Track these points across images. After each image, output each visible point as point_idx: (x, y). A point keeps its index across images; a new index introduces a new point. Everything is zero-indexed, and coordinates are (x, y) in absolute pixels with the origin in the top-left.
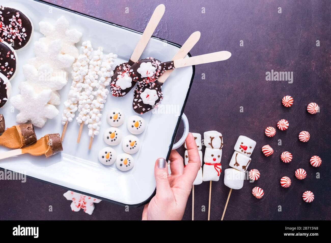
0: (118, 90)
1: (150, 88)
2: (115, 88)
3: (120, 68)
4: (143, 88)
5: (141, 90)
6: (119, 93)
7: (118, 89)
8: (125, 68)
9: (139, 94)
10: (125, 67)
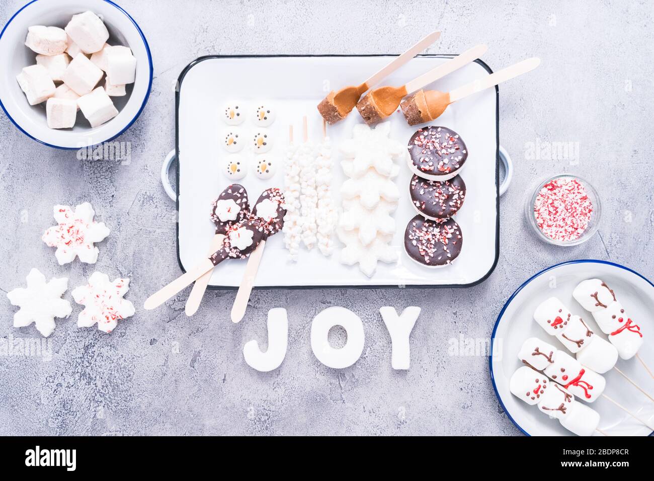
0: (274, 196)
1: (230, 223)
2: (278, 198)
3: (277, 227)
4: (241, 219)
5: (242, 216)
6: (272, 193)
7: (274, 198)
8: (271, 228)
9: (242, 210)
10: (271, 230)
